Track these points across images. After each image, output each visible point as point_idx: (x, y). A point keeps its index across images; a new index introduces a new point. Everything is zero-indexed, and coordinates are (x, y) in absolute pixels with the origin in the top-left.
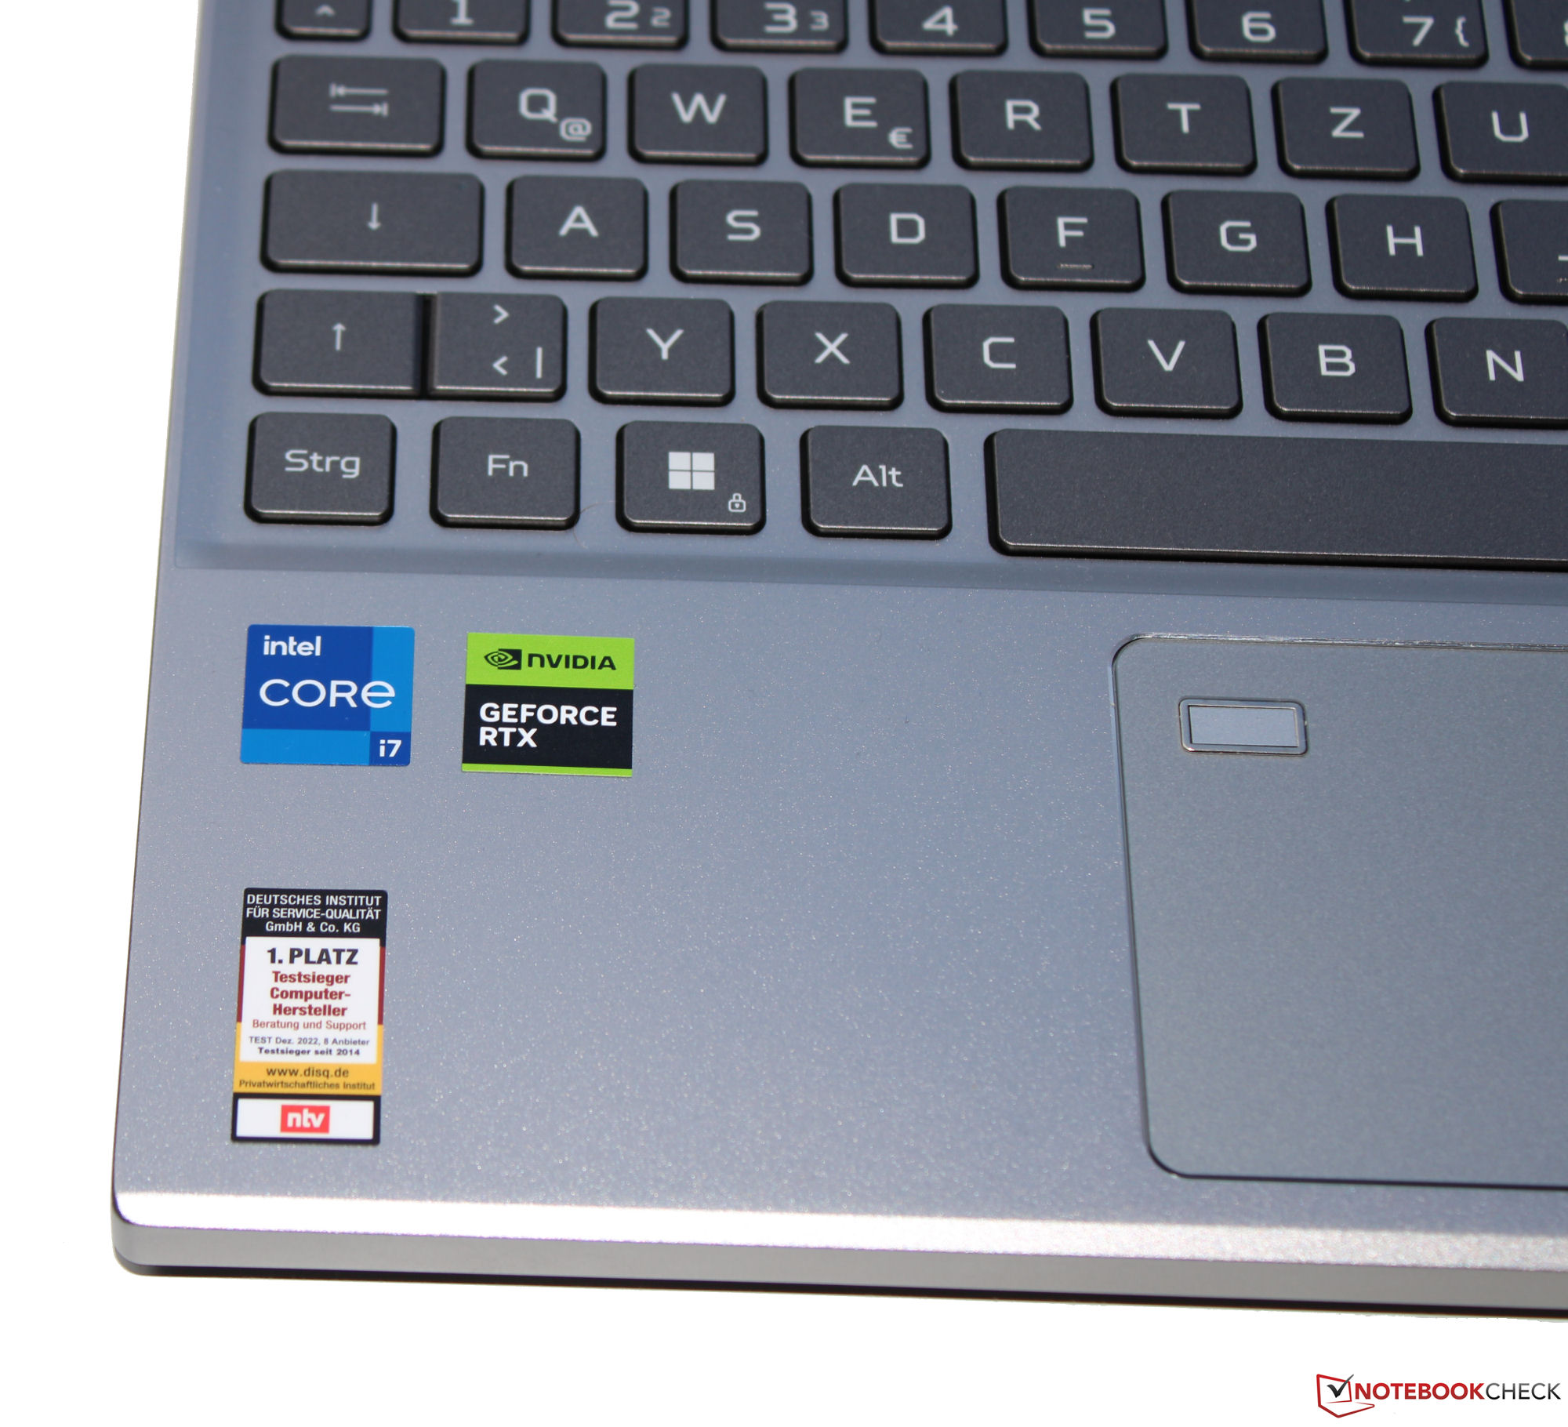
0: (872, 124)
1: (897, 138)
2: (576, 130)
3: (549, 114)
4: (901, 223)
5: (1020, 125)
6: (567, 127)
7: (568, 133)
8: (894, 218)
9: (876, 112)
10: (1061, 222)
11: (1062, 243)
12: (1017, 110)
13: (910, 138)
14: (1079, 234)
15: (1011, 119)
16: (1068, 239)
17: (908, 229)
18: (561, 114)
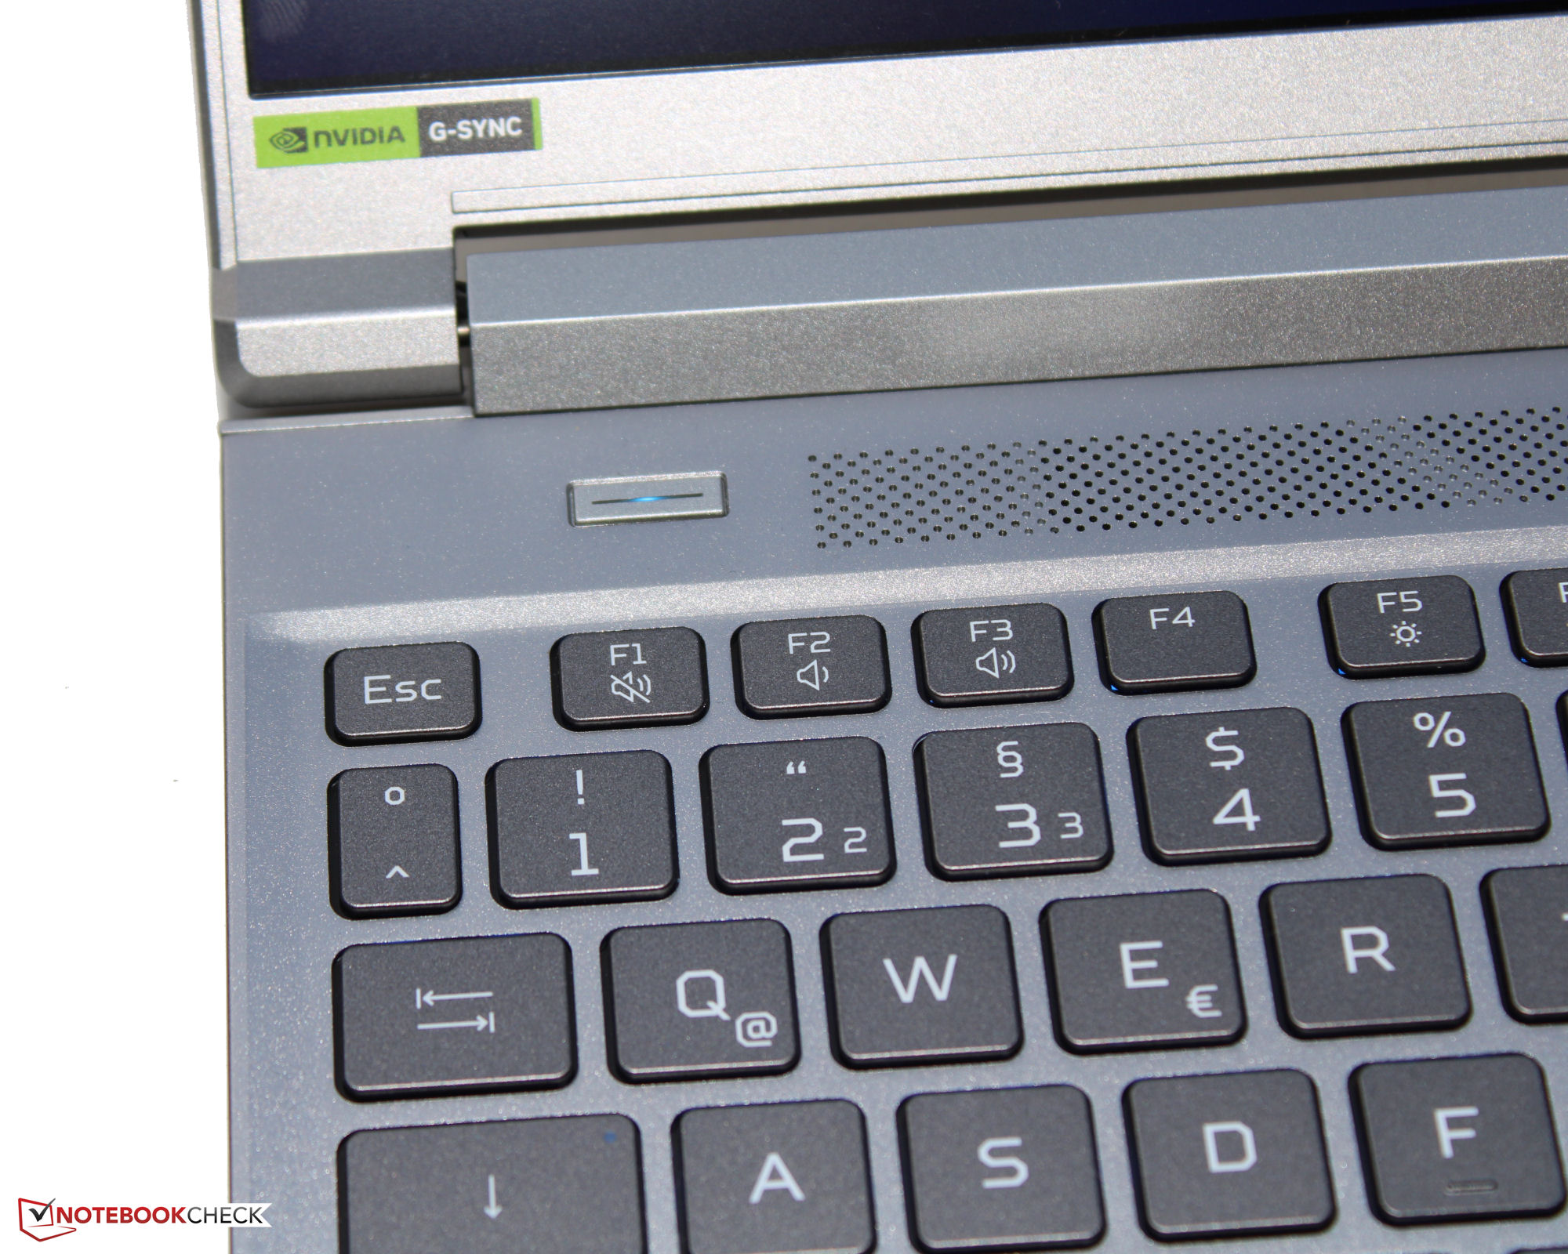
0: (1163, 982)
1: (1198, 1002)
2: (756, 1029)
3: (717, 1008)
4: (1219, 1136)
5: (1364, 963)
6: (745, 1023)
7: (746, 1036)
8: (1210, 1130)
9: (1166, 963)
10: (1441, 1116)
11: (1447, 1151)
12: (1359, 942)
13: (1217, 1000)
14: (1467, 1133)
15: (1351, 956)
16: (1455, 1143)
17: (1230, 1147)
18: (734, 1007)
